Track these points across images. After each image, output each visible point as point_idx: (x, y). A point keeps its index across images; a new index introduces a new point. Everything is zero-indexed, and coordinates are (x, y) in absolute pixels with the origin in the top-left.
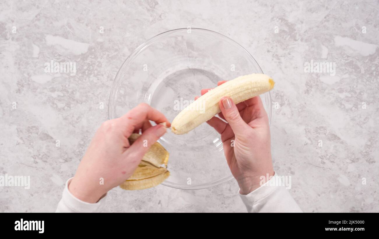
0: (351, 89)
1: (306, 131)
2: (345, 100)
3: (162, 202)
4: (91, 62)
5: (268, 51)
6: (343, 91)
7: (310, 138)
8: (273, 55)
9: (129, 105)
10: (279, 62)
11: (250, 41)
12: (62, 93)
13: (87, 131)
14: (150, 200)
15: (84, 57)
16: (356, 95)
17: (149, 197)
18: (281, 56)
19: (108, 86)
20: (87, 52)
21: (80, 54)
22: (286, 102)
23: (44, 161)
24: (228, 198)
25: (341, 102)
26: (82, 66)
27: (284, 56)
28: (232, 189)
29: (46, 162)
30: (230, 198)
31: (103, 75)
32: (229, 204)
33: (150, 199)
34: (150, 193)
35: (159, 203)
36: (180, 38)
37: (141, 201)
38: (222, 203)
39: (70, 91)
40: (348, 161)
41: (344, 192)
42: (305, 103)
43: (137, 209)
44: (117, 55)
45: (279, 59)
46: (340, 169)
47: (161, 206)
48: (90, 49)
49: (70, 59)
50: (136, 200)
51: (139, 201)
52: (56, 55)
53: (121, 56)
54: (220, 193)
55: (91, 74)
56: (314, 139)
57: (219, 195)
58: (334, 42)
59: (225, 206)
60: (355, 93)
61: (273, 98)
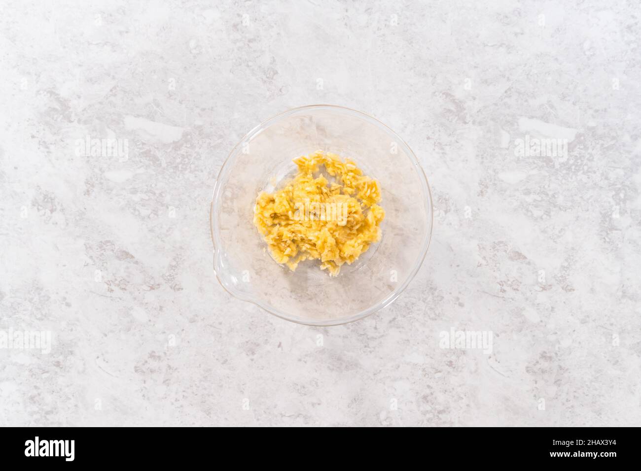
0: (542, 190)
1: (480, 247)
2: (533, 205)
3: (282, 345)
4: (187, 153)
5: (428, 138)
6: (530, 193)
7: (484, 257)
8: (435, 143)
9: (238, 211)
10: (443, 153)
11: (403, 124)
12: (147, 195)
13: (181, 248)
14: (266, 342)
15: (176, 146)
16: (548, 198)
17: (266, 338)
18: (446, 145)
19: (209, 186)
20: (181, 139)
21: (172, 142)
23: (122, 289)
24: (373, 338)
25: (527, 207)
26: (174, 158)
27: (450, 145)
28: (378, 327)
29: (125, 289)
30: (376, 339)
31: (202, 171)
32: (374, 348)
33: (267, 340)
34: (266, 332)
35: (279, 346)
36: (307, 121)
37: (255, 343)
38: (366, 347)
39: (157, 192)
41: (531, 331)
42: (479, 209)
43: (248, 354)
44: (221, 143)
45: (443, 149)
46: (527, 299)
47: (282, 350)
48: (185, 135)
49: (157, 148)
50: (247, 342)
51: (252, 343)
52: (138, 144)
53: (227, 144)
54: (362, 333)
55: (186, 169)
56: (491, 258)
57: (361, 335)
58: (518, 125)
59: (369, 349)
60: (547, 195)
61: (434, 203)
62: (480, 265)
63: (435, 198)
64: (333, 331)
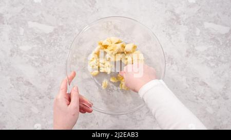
0: (214, 55)
1: (186, 80)
4: (56, 38)
5: (164, 31)
7: (189, 84)
8: (167, 33)
9: (79, 64)
10: (170, 38)
11: (152, 25)
12: (38, 56)
13: (53, 80)
15: (51, 34)
16: (217, 58)
18: (172, 34)
19: (66, 53)
20: (53, 32)
21: (49, 33)
22: (175, 63)
24: (139, 120)
26: (50, 40)
28: (141, 115)
29: (28, 98)
31: (62, 46)
32: (139, 124)
33: (91, 121)
35: (97, 124)
36: (109, 23)
37: (86, 123)
39: (43, 55)
40: (212, 98)
41: (210, 117)
42: (186, 63)
44: (71, 33)
45: (170, 36)
48: (55, 30)
49: (43, 36)
53: (74, 34)
54: (134, 118)
55: (55, 45)
56: (192, 85)
58: (204, 26)
59: (137, 125)
60: (217, 56)
61: (167, 60)
62: (187, 88)
63: (167, 58)
64: (121, 117)
